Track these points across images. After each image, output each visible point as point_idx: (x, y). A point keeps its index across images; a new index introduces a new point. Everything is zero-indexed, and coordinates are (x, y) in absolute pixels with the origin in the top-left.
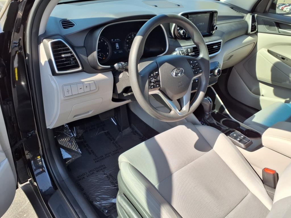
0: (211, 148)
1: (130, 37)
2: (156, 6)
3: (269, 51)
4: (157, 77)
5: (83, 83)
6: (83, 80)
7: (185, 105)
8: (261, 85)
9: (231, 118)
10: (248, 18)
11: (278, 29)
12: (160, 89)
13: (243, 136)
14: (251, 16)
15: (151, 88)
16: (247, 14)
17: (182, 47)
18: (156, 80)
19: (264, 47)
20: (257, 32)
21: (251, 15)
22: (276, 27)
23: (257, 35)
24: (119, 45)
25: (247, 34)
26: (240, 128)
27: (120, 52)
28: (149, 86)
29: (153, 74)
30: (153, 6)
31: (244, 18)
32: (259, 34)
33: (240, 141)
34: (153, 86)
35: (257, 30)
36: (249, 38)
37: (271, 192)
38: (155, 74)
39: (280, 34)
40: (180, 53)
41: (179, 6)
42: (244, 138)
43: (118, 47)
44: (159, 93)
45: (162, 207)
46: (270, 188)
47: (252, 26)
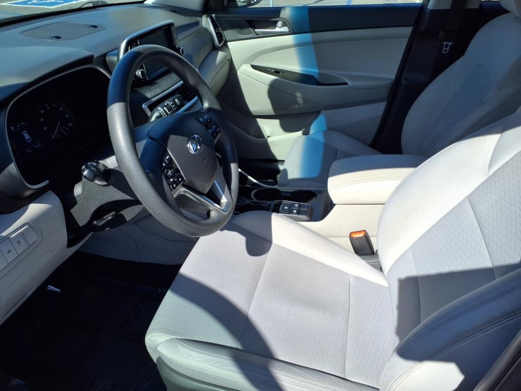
0: (270, 242)
1: (42, 111)
2: (58, 38)
3: (254, 67)
4: (172, 165)
5: (7, 238)
6: (4, 234)
7: (223, 193)
8: (260, 122)
9: (262, 187)
10: (206, 22)
11: (254, 30)
12: (185, 184)
13: (296, 204)
14: (209, 19)
15: (174, 188)
16: (202, 17)
17: (150, 99)
18: (174, 170)
19: (245, 62)
20: (226, 42)
21: (207, 17)
22: (251, 29)
23: (227, 46)
24: (29, 134)
25: (215, 49)
26: (282, 194)
27: (37, 147)
28: (169, 185)
29: (165, 163)
30: (52, 38)
31: (200, 23)
32: (229, 44)
33: (298, 213)
34: (174, 182)
35: (224, 38)
36: (221, 55)
37: (373, 261)
38: (167, 162)
39: (258, 36)
40: (164, 110)
41: (95, 27)
42: (300, 206)
43: (28, 139)
44: (185, 192)
45: (272, 370)
46: (369, 256)
47: (217, 34)
